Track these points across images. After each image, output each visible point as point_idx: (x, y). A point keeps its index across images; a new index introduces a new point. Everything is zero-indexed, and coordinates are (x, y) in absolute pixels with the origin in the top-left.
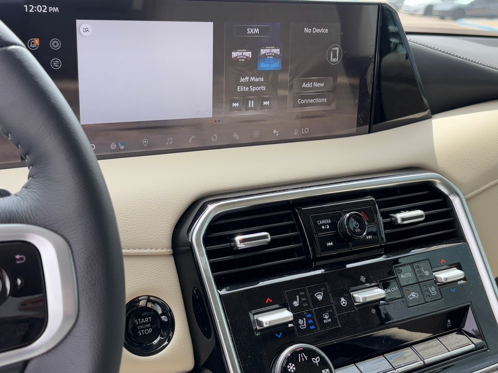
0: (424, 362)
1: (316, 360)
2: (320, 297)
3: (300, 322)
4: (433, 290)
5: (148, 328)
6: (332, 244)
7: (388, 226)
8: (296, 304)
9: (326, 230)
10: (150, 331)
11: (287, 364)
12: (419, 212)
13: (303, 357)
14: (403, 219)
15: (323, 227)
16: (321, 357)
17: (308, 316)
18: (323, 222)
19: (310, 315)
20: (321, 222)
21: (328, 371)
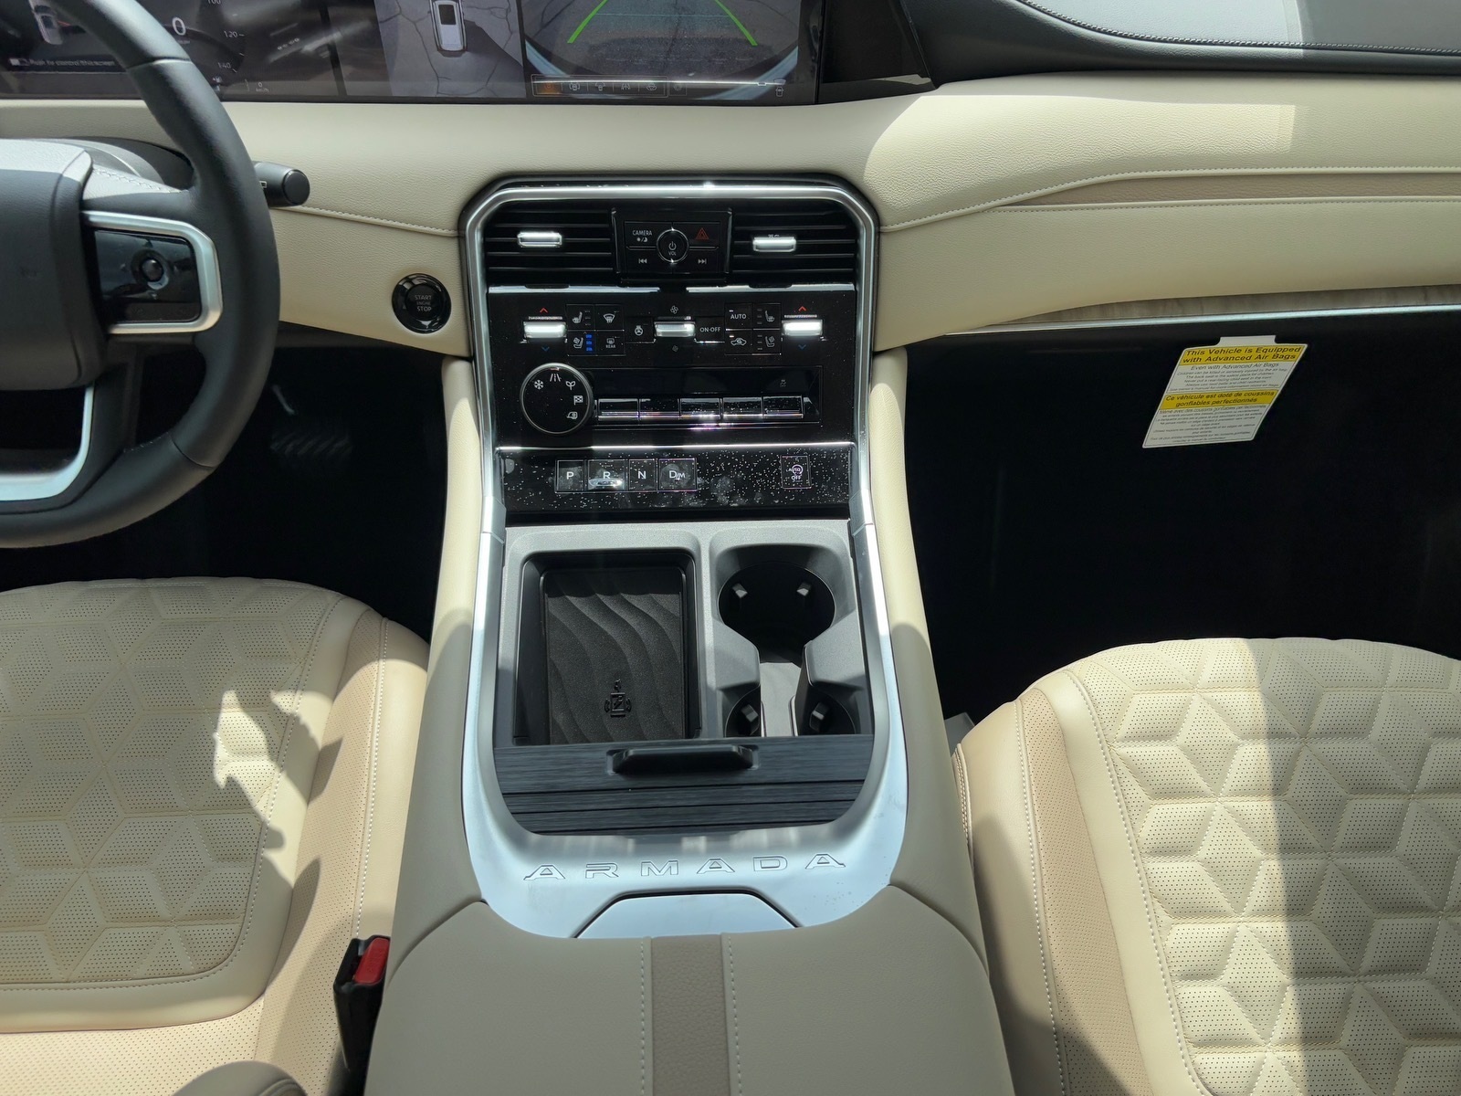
1: (571, 385)
2: (609, 320)
3: (577, 341)
5: (427, 306)
6: (646, 261)
7: (735, 249)
8: (576, 320)
9: (642, 243)
10: (429, 309)
11: (535, 380)
12: (790, 241)
13: (556, 377)
14: (762, 248)
15: (639, 239)
16: (579, 382)
17: (588, 336)
18: (641, 233)
19: (590, 336)
20: (637, 233)
21: (581, 397)
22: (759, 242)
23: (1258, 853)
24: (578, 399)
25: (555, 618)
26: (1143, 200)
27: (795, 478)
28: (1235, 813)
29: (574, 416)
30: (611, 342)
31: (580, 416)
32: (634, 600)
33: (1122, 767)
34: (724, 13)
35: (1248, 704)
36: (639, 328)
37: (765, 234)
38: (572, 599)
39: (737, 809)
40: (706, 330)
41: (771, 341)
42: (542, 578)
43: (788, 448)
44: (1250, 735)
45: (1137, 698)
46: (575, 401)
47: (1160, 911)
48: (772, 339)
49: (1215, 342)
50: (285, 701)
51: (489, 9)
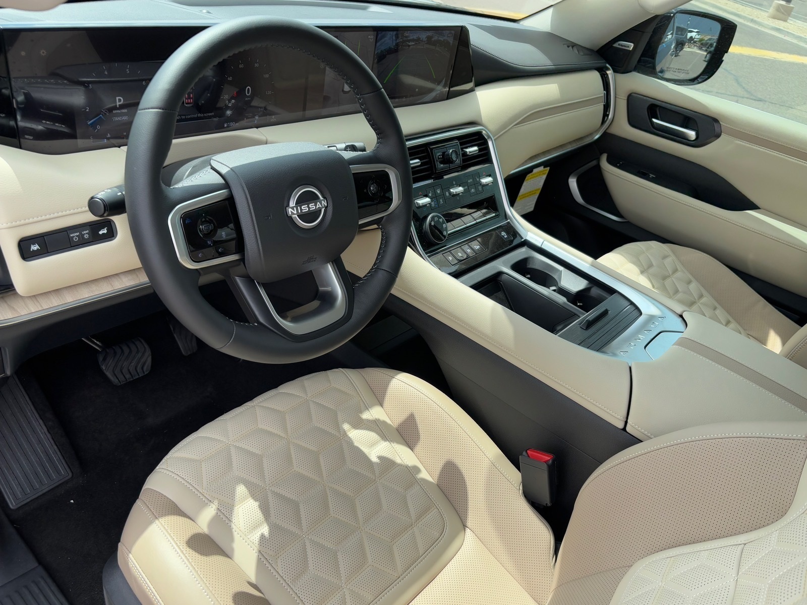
1: (441, 220)
2: (439, 192)
3: (433, 203)
4: (480, 188)
6: (442, 165)
7: (463, 155)
8: (431, 195)
9: (440, 158)
11: (431, 221)
12: (476, 148)
13: (436, 219)
14: (470, 152)
16: (443, 219)
17: (435, 201)
18: (439, 154)
22: (468, 150)
24: (444, 226)
27: (504, 236)
29: (445, 233)
30: (441, 201)
36: (446, 192)
37: (468, 147)
49: (532, 172)
50: (366, 416)
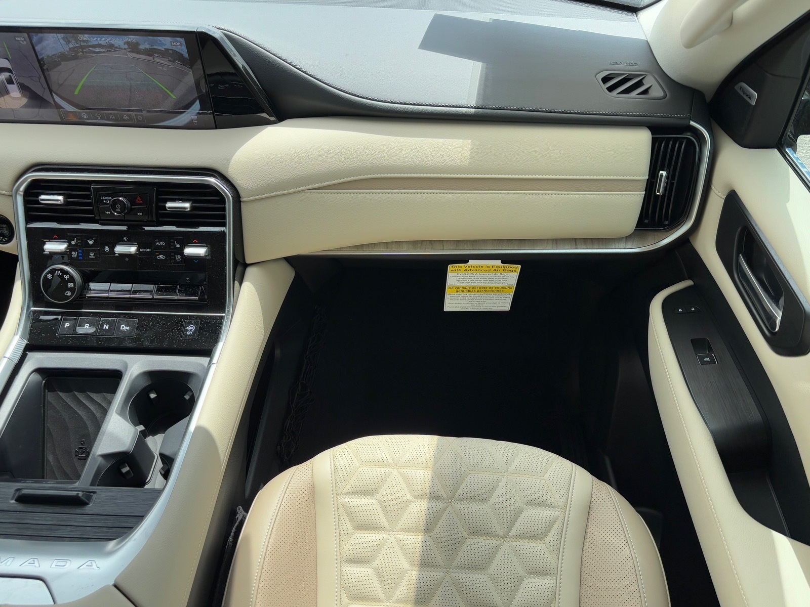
0: (153, 297)
1: (67, 277)
2: (91, 243)
3: (73, 253)
5: (4, 230)
6: (109, 213)
8: (73, 242)
9: (106, 203)
10: (6, 231)
12: (187, 205)
13: (58, 273)
14: (169, 208)
15: (105, 201)
16: (72, 277)
17: (79, 251)
18: (106, 198)
19: (81, 251)
20: (104, 198)
21: (73, 284)
22: (169, 205)
23: (406, 565)
24: (71, 285)
25: (51, 403)
26: (388, 189)
27: (189, 333)
28: (399, 542)
29: (69, 294)
30: (92, 255)
31: (72, 294)
32: (94, 396)
33: (342, 510)
34: (153, 81)
35: (423, 477)
36: (107, 247)
37: (174, 200)
38: (61, 394)
39: (69, 528)
40: (143, 250)
41: (178, 257)
42: (44, 382)
43: (189, 315)
44: (418, 497)
45: (360, 469)
46: (69, 286)
47: (344, 596)
48: (179, 256)
49: (467, 262)
51: (29, 77)
